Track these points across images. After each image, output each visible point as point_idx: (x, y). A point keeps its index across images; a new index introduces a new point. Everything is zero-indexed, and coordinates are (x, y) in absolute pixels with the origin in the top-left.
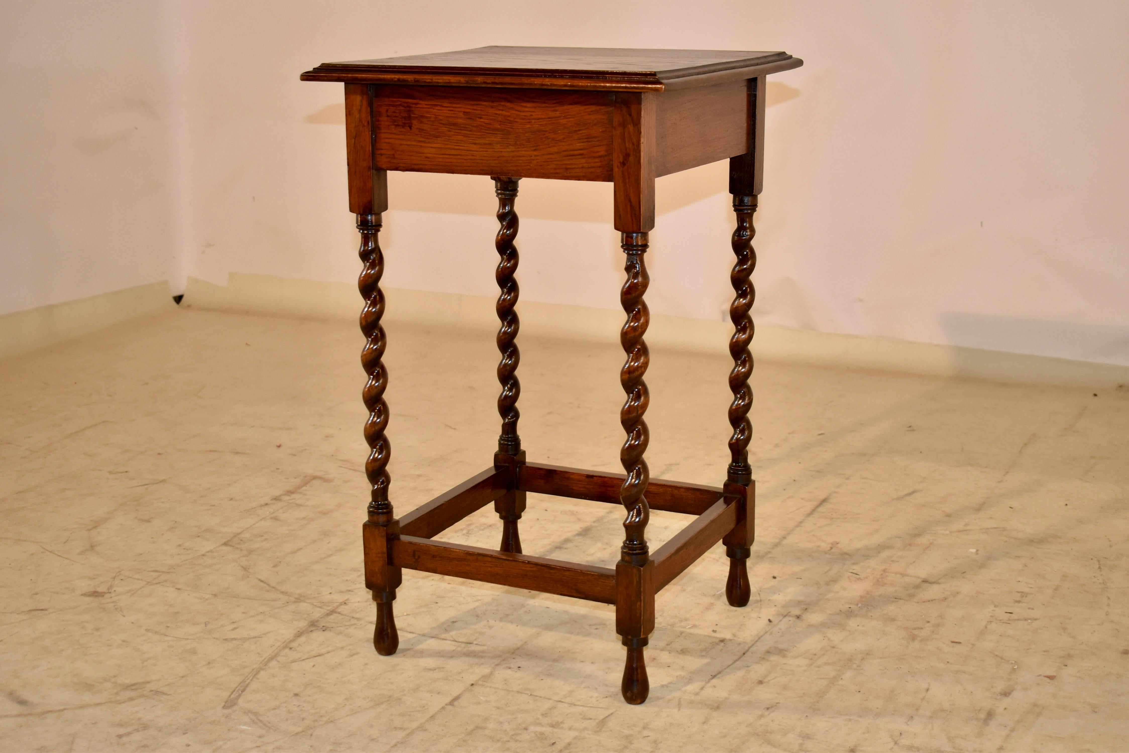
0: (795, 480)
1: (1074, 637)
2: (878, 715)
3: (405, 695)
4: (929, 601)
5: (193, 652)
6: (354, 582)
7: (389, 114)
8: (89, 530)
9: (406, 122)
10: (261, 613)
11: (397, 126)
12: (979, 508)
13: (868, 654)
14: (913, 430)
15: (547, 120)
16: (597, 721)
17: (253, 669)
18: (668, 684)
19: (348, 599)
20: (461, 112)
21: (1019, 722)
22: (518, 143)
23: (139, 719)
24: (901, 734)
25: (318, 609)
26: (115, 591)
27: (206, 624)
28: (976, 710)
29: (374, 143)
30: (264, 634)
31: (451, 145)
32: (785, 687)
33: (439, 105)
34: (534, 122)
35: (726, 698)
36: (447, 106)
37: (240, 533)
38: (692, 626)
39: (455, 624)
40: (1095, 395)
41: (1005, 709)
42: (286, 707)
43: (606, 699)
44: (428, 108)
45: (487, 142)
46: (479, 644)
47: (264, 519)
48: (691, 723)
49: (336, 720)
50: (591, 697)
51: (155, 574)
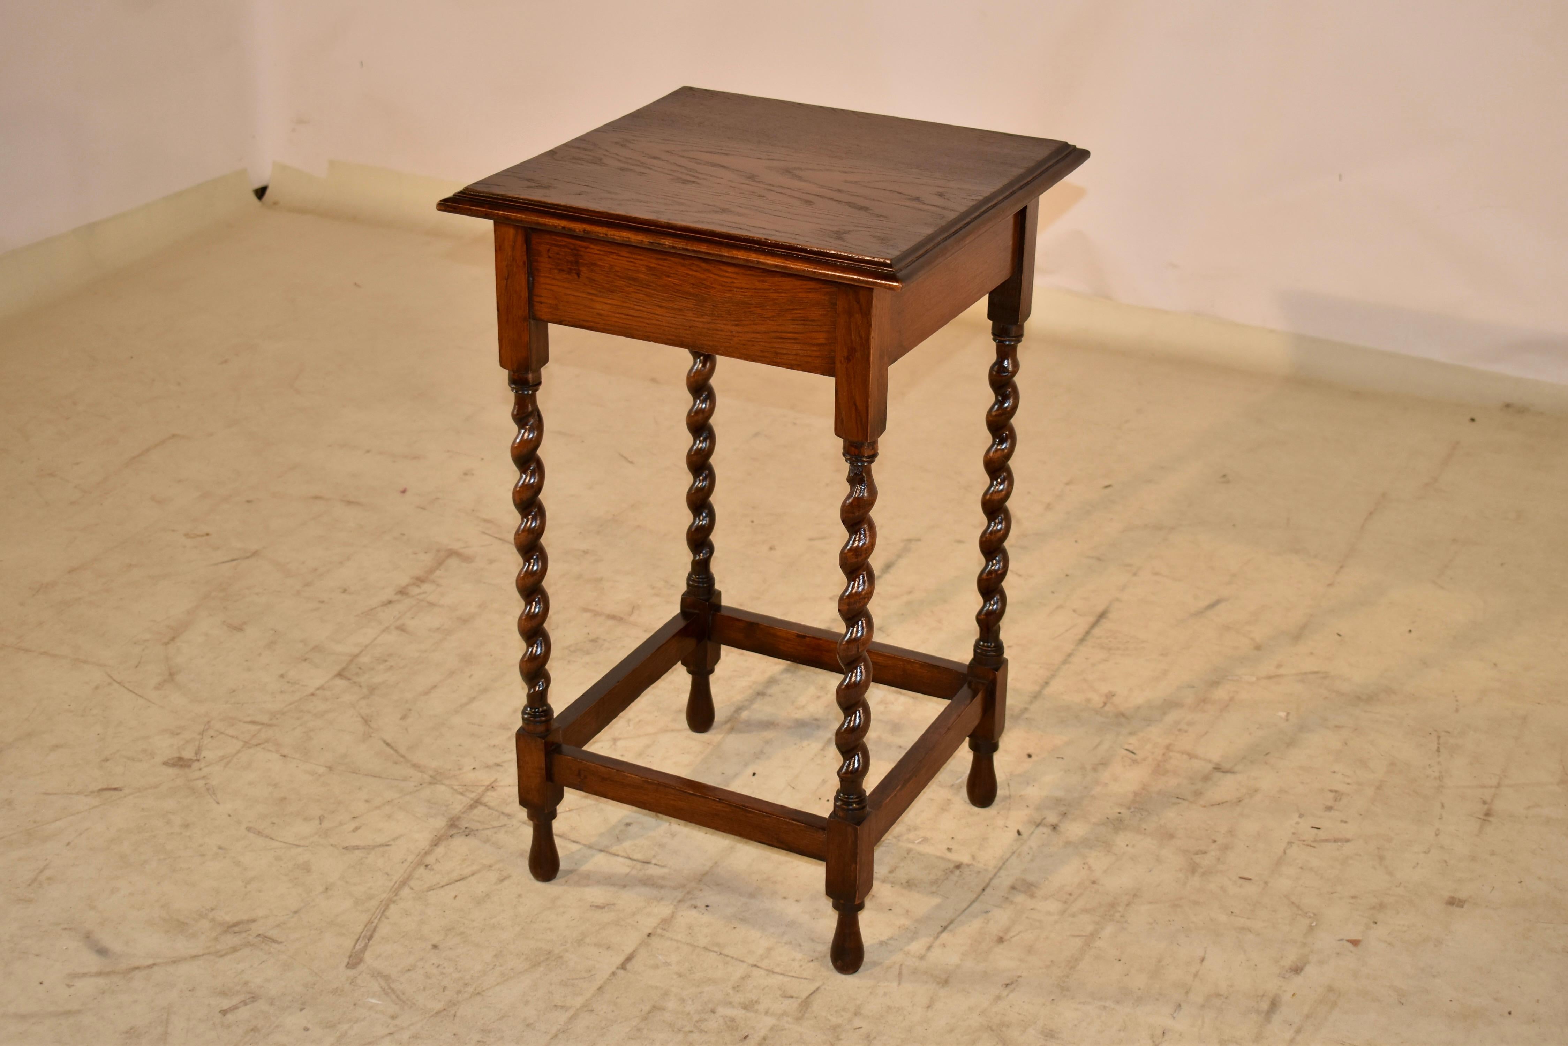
0: (1067, 575)
1: (1391, 874)
2: (1139, 1000)
3: (567, 951)
4: (1219, 804)
5: (307, 868)
6: (503, 750)
7: (551, 255)
8: (166, 644)
9: (573, 268)
10: (389, 801)
11: (561, 270)
12: (1298, 636)
13: (1135, 895)
14: (1228, 482)
15: (754, 291)
16: (800, 1001)
17: (382, 901)
18: (888, 940)
19: (495, 781)
20: (643, 265)
21: (1308, 1017)
22: (715, 313)
23: (246, 983)
24: (1164, 1033)
25: (459, 797)
26: (204, 757)
27: (321, 819)
28: (1258, 996)
29: (531, 288)
30: (394, 840)
31: (630, 304)
32: (1030, 950)
33: (615, 253)
34: (736, 291)
35: (958, 966)
36: (625, 255)
37: (357, 656)
38: (922, 839)
39: (630, 828)
40: (1473, 420)
41: (1294, 995)
42: (423, 967)
43: (811, 964)
44: (601, 255)
45: (676, 307)
46: (658, 864)
47: (386, 630)
48: (913, 1005)
49: (484, 991)
50: (793, 960)
51: (254, 728)
